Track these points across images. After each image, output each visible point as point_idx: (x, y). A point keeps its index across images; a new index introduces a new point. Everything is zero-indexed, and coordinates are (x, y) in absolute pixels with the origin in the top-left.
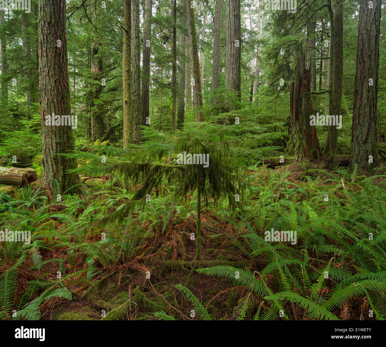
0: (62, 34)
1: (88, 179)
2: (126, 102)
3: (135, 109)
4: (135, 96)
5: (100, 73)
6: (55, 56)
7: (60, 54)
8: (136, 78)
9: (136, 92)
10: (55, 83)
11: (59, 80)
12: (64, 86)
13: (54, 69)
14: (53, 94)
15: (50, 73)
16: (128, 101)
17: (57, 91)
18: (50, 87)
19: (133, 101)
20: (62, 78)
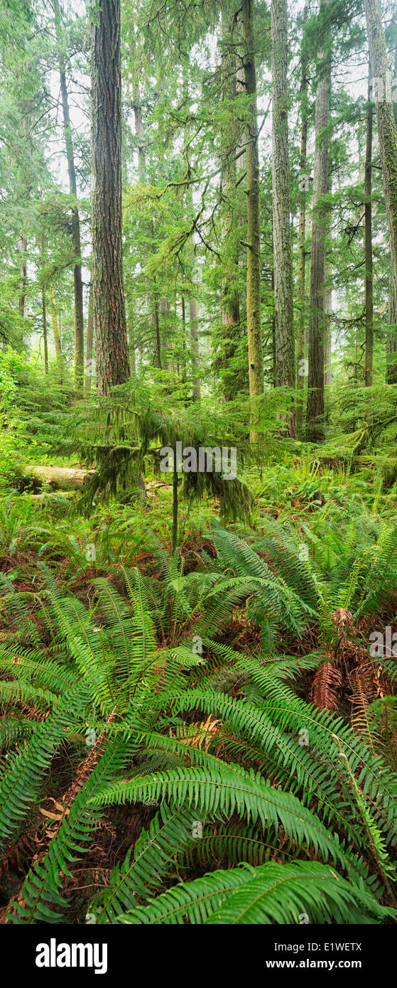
0: (116, 291)
1: (162, 486)
2: (252, 366)
3: (283, 376)
4: (283, 354)
5: (234, 324)
6: (109, 323)
7: (114, 319)
8: (285, 320)
9: (285, 346)
10: (110, 358)
11: (115, 352)
12: (121, 360)
13: (109, 340)
14: (108, 373)
15: (105, 346)
16: (256, 365)
17: (113, 368)
18: (105, 364)
19: (281, 362)
20: (118, 349)
